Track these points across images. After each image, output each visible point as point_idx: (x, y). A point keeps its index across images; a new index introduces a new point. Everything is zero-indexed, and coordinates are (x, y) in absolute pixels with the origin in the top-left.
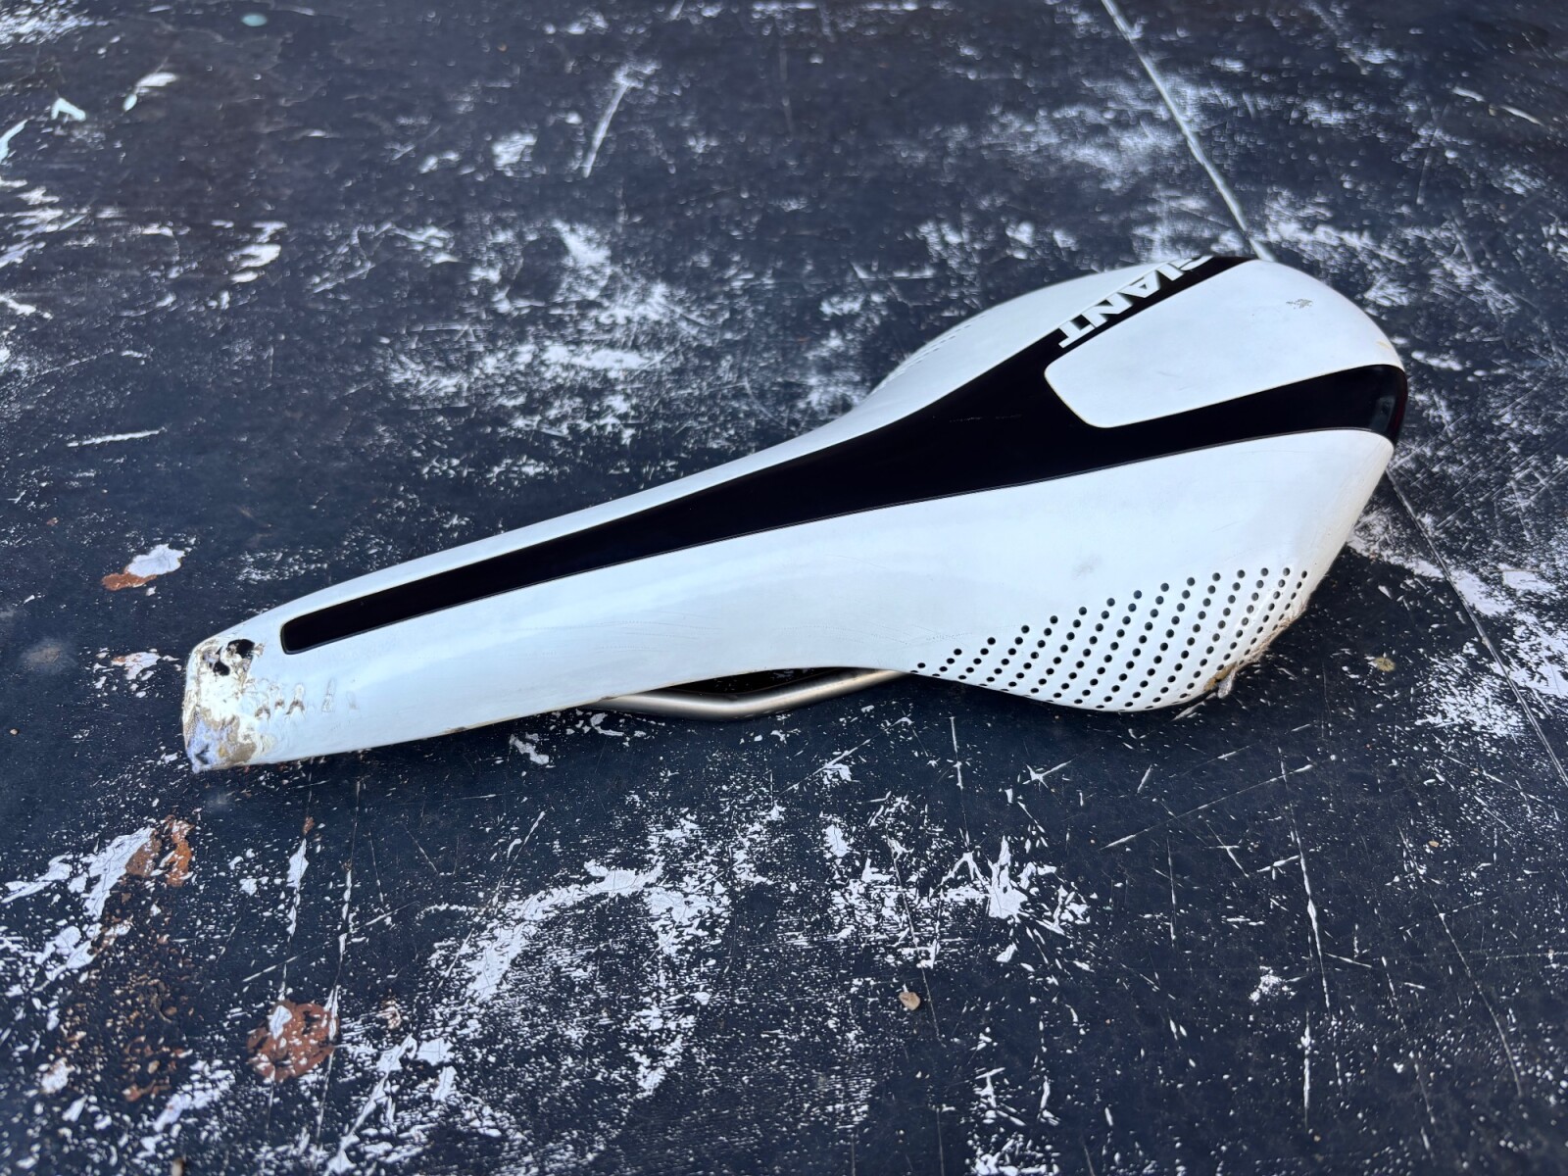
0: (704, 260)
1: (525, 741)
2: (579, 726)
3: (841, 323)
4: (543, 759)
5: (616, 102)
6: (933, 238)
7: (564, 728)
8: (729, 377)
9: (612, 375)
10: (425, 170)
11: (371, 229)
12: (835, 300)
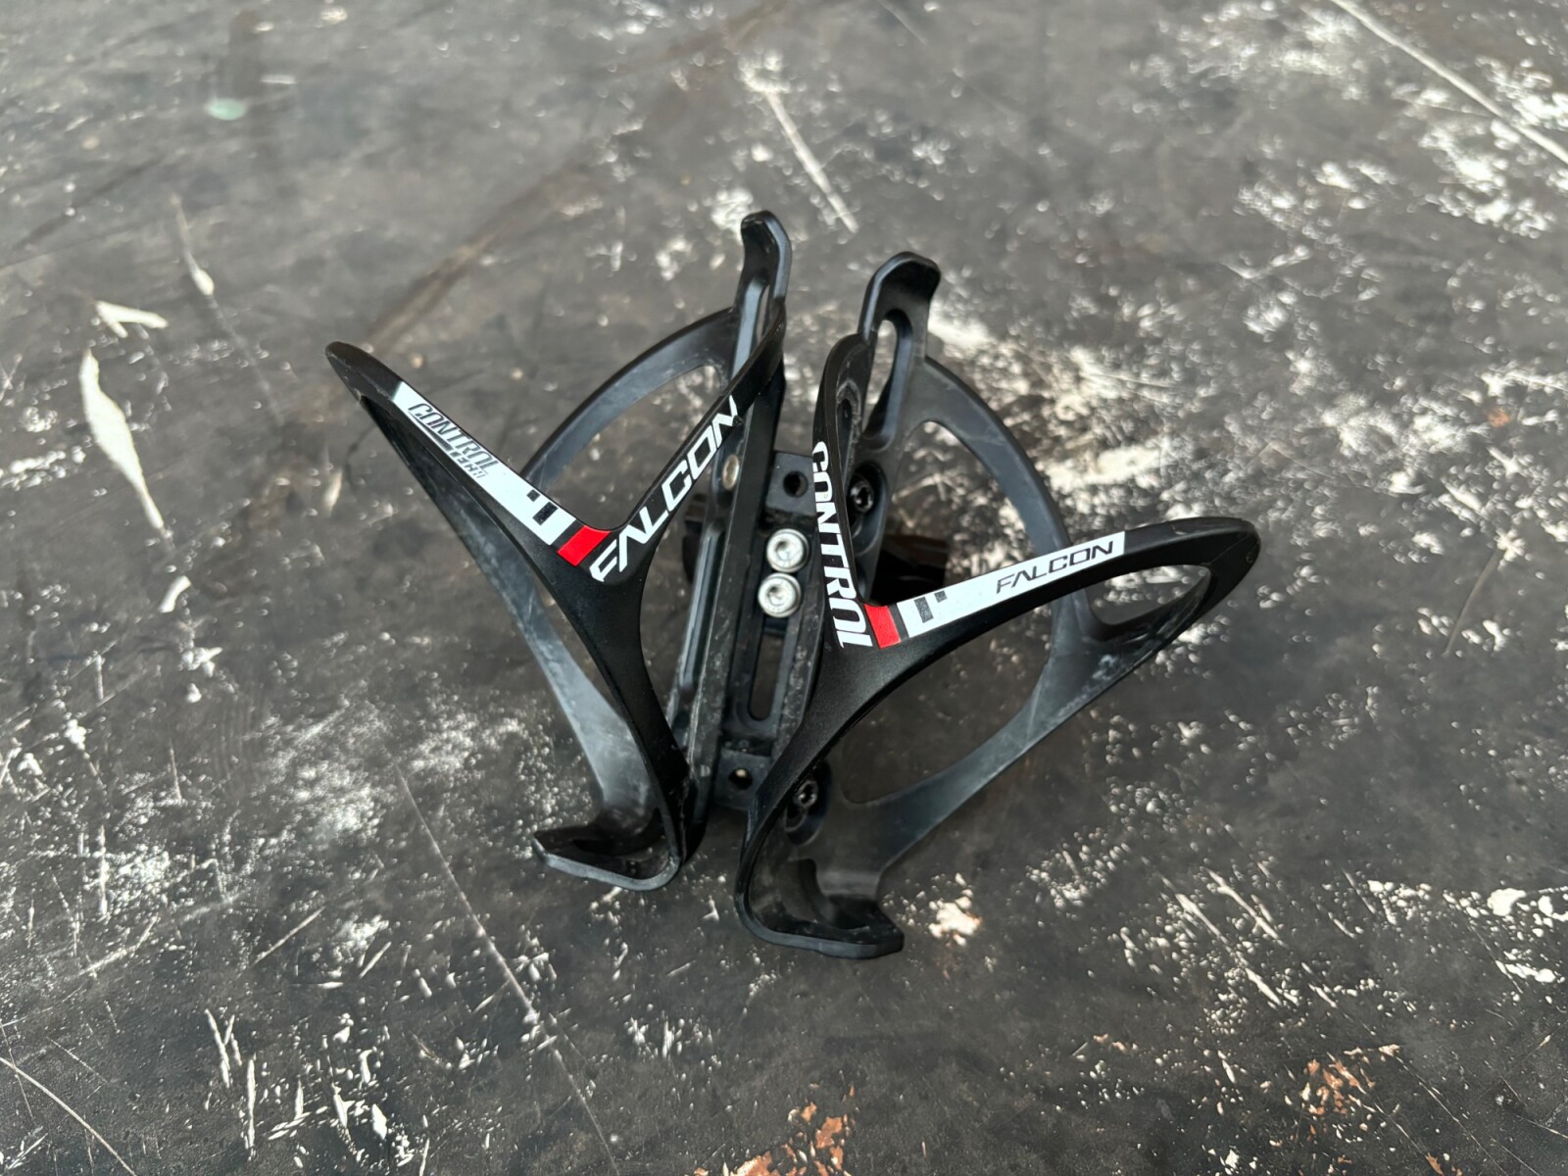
0: (1084, 304)
1: (1513, 963)
2: (1538, 921)
3: (1283, 338)
4: (1546, 976)
5: (781, 115)
6: (1265, 210)
7: (1528, 932)
8: (1252, 443)
9: (1144, 482)
10: (668, 275)
11: (697, 379)
12: (1251, 312)
